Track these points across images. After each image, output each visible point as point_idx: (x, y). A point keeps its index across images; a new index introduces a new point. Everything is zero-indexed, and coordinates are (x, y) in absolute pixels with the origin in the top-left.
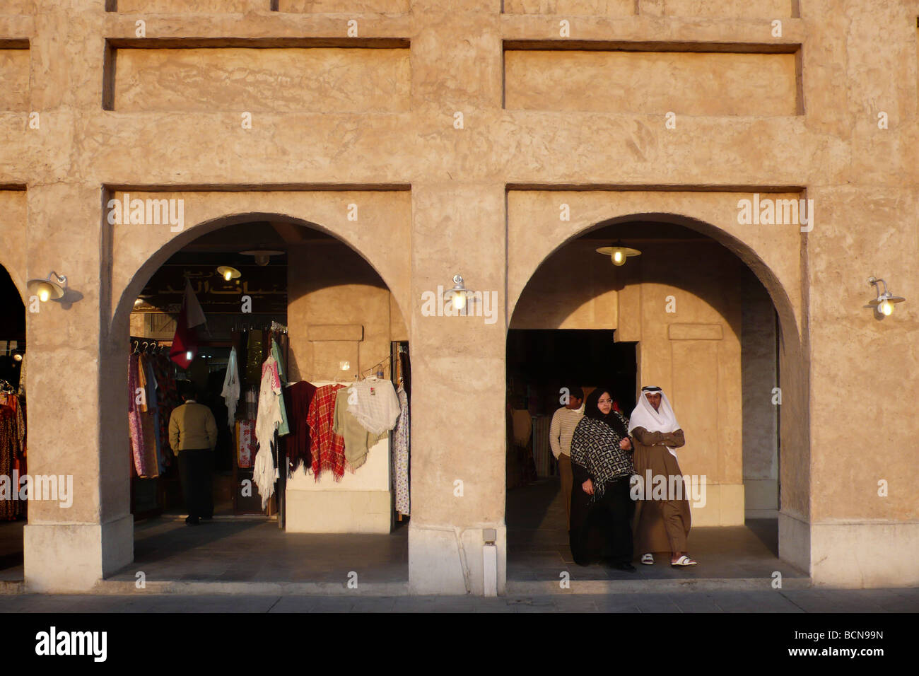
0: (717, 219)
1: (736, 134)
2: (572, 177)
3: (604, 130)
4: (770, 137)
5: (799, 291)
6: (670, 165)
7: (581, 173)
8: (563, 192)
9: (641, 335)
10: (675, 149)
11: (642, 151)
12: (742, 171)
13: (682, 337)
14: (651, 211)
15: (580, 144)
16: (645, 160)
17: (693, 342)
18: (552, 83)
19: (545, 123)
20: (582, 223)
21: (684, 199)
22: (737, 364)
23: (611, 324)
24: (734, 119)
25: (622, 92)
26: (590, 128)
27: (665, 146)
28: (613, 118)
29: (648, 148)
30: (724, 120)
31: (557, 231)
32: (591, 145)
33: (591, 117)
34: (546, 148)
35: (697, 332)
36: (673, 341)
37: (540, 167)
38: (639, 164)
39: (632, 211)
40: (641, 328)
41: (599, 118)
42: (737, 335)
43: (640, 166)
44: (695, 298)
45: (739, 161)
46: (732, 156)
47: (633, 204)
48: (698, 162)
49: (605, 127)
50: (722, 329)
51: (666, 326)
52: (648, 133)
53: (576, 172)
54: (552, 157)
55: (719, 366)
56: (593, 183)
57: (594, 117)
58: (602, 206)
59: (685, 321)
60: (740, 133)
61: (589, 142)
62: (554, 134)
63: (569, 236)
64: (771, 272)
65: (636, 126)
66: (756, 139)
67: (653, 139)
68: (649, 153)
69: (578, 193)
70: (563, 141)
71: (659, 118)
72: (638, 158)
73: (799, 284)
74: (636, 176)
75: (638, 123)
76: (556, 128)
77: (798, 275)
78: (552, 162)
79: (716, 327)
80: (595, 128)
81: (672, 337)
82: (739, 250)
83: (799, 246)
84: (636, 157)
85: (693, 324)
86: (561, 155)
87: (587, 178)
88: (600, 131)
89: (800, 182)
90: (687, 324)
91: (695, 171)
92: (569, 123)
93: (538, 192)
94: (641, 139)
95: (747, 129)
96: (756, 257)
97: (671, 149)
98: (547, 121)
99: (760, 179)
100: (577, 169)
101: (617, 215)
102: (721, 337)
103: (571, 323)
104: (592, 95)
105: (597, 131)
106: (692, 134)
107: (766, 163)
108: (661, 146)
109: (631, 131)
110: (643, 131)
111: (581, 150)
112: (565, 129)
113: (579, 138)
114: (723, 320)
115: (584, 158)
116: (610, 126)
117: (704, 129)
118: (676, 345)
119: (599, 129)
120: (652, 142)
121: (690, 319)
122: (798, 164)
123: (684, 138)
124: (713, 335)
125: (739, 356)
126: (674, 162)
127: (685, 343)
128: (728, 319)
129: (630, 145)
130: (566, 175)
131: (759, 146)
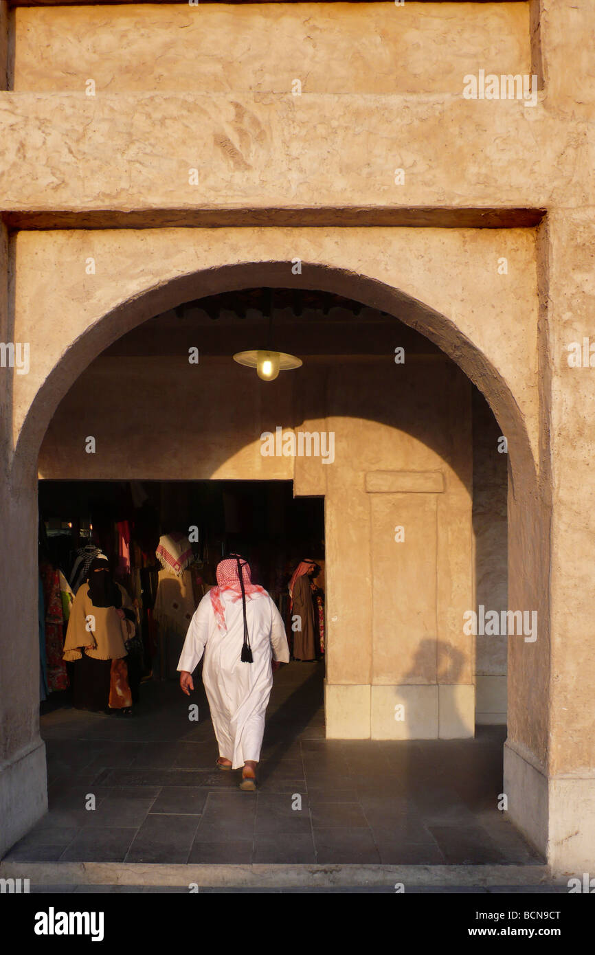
0: (387, 270)
1: (416, 123)
2: (115, 197)
3: (175, 119)
4: (480, 128)
5: (536, 390)
6: (294, 176)
7: (131, 191)
8: (112, 231)
9: (327, 487)
10: (303, 149)
11: (243, 152)
12: (425, 184)
13: (385, 489)
14: (265, 259)
15: (132, 142)
16: (248, 167)
17: (400, 496)
18: (96, 57)
19: (69, 111)
20: (143, 280)
21: (327, 239)
22: (465, 525)
23: (285, 473)
24: (413, 98)
25: (218, 68)
26: (149, 116)
27: (286, 144)
28: (190, 99)
29: (253, 147)
30: (395, 100)
31: (99, 294)
32: (150, 144)
33: (152, 99)
34: (71, 152)
35: (407, 483)
36: (372, 495)
37: (59, 182)
38: (238, 174)
39: (232, 260)
40: (327, 477)
41: (165, 99)
42: (466, 486)
43: (239, 178)
44: (407, 436)
45: (421, 167)
46: (409, 159)
47: (235, 249)
48: (345, 169)
49: (175, 113)
50: (444, 479)
51: (361, 474)
52: (255, 122)
53: (123, 189)
54: (80, 166)
55: (440, 528)
56: (154, 207)
57: (157, 100)
58: (179, 251)
59: (391, 468)
60: (423, 120)
61: (148, 139)
62: (85, 130)
63: (120, 301)
64: (485, 359)
65: (232, 110)
66: (454, 130)
67: (262, 132)
68: (255, 154)
69: (138, 233)
70: (102, 140)
71: (274, 97)
72: (236, 163)
73: (535, 379)
74: (230, 193)
75: (237, 106)
76: (87, 117)
77: (534, 363)
78: (81, 173)
79: (434, 475)
80: (157, 115)
81: (370, 489)
82: (431, 329)
83: (535, 315)
84: (231, 163)
85: (401, 471)
86: (98, 163)
87: (142, 199)
88: (167, 121)
89: (535, 201)
90: (392, 471)
91: (340, 183)
92: (112, 109)
93: (68, 232)
94: (242, 133)
95: (437, 114)
96: (458, 334)
97: (295, 149)
98: (73, 107)
99: (460, 196)
100: (124, 184)
101: (206, 267)
102: (441, 489)
103: (228, 471)
104: (166, 74)
105: (162, 122)
106: (335, 123)
107: (473, 169)
108: (277, 143)
109: (224, 120)
110: (246, 119)
111: (132, 152)
112: (104, 120)
113: (130, 134)
114: (445, 467)
115: (137, 165)
116: (185, 112)
117: (357, 114)
118: (376, 500)
119: (165, 118)
120: (261, 137)
121: (398, 464)
122: (532, 172)
123: (321, 130)
124: (429, 485)
125: (470, 514)
126: (301, 170)
127: (390, 497)
128: (453, 465)
129: (223, 143)
130: (104, 194)
131: (459, 142)
